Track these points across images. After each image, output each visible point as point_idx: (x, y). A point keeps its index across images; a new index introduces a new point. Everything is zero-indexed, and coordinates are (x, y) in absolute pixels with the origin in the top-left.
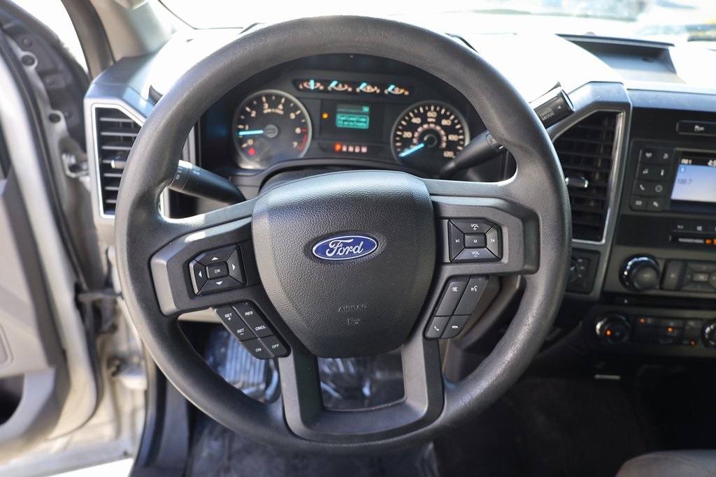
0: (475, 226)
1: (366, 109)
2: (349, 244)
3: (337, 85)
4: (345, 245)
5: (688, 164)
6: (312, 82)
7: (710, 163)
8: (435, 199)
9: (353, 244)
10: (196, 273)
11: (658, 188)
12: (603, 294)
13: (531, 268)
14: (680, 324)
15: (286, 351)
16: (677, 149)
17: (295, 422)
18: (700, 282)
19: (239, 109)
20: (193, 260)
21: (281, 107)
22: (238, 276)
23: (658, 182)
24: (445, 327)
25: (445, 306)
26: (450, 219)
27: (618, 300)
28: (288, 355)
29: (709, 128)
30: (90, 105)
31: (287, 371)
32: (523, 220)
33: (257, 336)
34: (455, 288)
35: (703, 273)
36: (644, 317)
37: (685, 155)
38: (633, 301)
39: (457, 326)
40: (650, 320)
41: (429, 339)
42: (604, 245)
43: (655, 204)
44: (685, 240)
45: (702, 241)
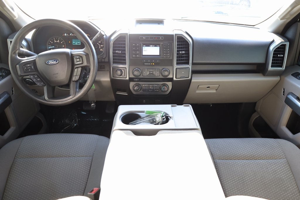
0: (78, 57)
3: (72, 35)
4: (52, 61)
5: (145, 46)
6: (65, 34)
7: (150, 46)
9: (54, 61)
10: (25, 68)
11: (138, 52)
12: (130, 78)
13: (89, 65)
14: (153, 86)
15: (45, 85)
16: (141, 43)
17: (46, 98)
18: (151, 74)
19: (48, 41)
20: (24, 65)
21: (58, 40)
22: (34, 69)
23: (137, 51)
24: (75, 78)
25: (75, 74)
26: (74, 56)
27: (134, 80)
28: (46, 85)
29: (146, 38)
30: (9, 41)
31: (45, 89)
32: (85, 55)
33: (38, 81)
34: (76, 70)
35: (151, 71)
36: (144, 85)
37: (144, 44)
38: (138, 80)
39: (77, 78)
40: (146, 85)
41: (73, 81)
42: (127, 66)
43: (138, 56)
44: (146, 64)
45: (150, 64)
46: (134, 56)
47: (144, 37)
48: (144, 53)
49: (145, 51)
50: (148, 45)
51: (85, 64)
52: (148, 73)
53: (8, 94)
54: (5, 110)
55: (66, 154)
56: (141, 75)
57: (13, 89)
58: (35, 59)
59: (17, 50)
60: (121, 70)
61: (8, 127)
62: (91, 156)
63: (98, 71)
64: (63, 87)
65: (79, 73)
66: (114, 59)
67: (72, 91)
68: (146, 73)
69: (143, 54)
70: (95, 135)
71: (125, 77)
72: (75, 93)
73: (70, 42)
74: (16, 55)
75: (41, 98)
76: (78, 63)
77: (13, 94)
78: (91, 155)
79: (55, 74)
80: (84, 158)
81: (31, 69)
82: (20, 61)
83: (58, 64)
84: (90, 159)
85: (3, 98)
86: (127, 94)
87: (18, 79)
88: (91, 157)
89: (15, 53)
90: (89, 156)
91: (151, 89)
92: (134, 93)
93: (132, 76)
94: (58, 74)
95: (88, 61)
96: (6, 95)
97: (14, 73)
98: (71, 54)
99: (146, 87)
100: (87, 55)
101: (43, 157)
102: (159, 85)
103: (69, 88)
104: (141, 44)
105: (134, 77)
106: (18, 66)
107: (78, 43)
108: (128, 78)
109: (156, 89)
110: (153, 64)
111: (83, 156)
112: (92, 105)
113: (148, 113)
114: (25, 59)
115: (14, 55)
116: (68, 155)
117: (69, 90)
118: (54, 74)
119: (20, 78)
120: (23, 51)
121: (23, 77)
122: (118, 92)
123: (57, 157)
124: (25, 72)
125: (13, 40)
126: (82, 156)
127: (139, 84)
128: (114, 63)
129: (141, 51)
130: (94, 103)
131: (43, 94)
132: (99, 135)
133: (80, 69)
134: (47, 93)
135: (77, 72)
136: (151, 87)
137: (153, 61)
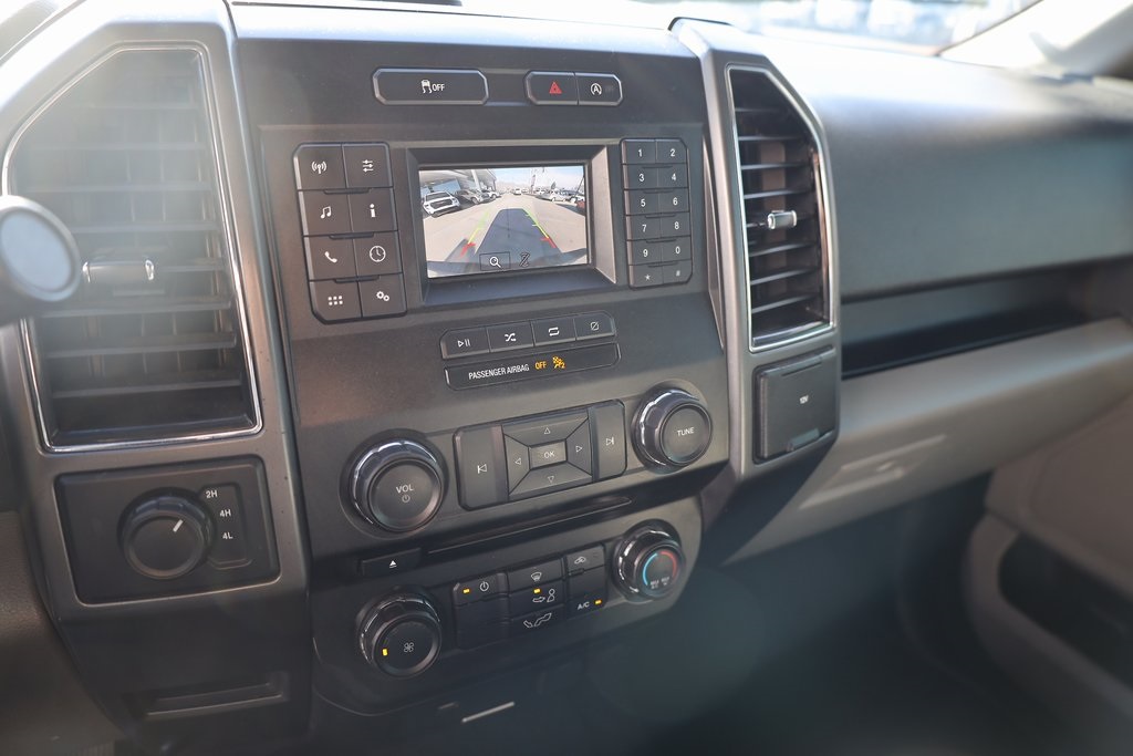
11: (377, 254)
12: (315, 566)
27: (371, 565)
29: (454, 86)
35: (549, 445)
40: (485, 586)
43: (381, 295)
44: (485, 374)
45: (525, 368)
46: (336, 301)
47: (434, 79)
56: (450, 502)
91: (544, 606)
102: (602, 543)
104: (400, 156)
105: (371, 542)
109: (580, 597)
110: (558, 362)
136: (537, 591)
137: (554, 331)
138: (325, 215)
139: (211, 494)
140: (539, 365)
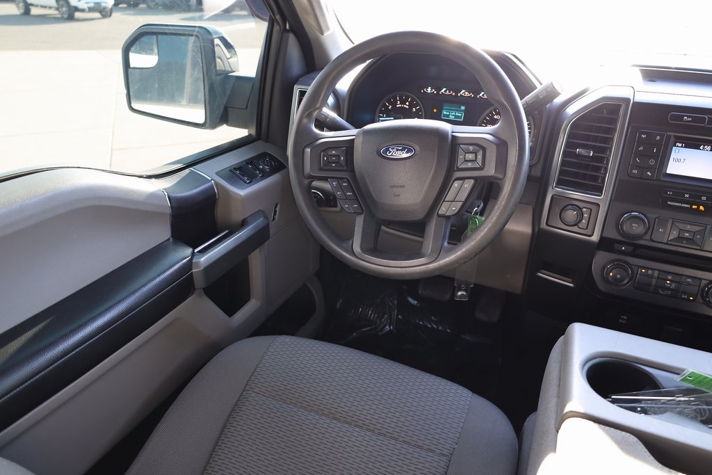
0: (471, 148)
1: (463, 108)
2: (399, 150)
3: (445, 91)
4: (397, 150)
5: (682, 147)
6: (429, 89)
7: (701, 147)
8: (454, 134)
9: (401, 150)
10: (324, 158)
11: (652, 162)
12: (602, 238)
13: (500, 176)
14: (677, 279)
15: (361, 211)
16: (669, 133)
17: (357, 248)
18: (686, 239)
19: (381, 104)
20: (324, 151)
21: (407, 103)
22: (344, 164)
23: (652, 157)
24: (449, 208)
25: (450, 196)
26: (459, 145)
27: (617, 246)
28: (362, 213)
29: (695, 120)
30: (297, 90)
31: (359, 222)
32: (497, 145)
33: (347, 198)
34: (456, 184)
35: (688, 232)
36: (648, 269)
37: (679, 139)
38: (630, 249)
39: (455, 208)
40: (650, 272)
41: (439, 216)
42: (603, 199)
43: (649, 173)
44: (673, 204)
45: (689, 206)
46: (635, 171)
47: (688, 117)
48: (673, 168)
49: (678, 160)
50: (693, 144)
51: (490, 171)
52: (674, 234)
53: (266, 217)
54: (249, 256)
55: (374, 421)
56: (648, 237)
57: (278, 209)
58: (354, 139)
59: (317, 109)
60: (581, 209)
61: (245, 299)
62: (443, 455)
63: (520, 203)
64: (391, 226)
65: (463, 196)
66: (562, 172)
67: (429, 243)
68: (667, 235)
69: (668, 172)
70: (461, 388)
71: (588, 232)
72: (438, 254)
73: (435, 111)
74: (310, 121)
75: (344, 245)
76: (470, 165)
77: (274, 219)
78: (446, 452)
79: (396, 187)
80: (424, 454)
81: (337, 163)
82: (318, 138)
83: (412, 160)
84: (442, 464)
85: (252, 226)
86: (571, 285)
87: (300, 183)
88: (444, 458)
89: (309, 116)
90: (438, 451)
91: (669, 289)
92: (601, 286)
93: (612, 234)
94: (403, 187)
95: (502, 163)
96: (260, 220)
97: (296, 165)
98: (452, 136)
99: (652, 276)
100: (502, 145)
101: (312, 410)
102: (701, 279)
103: (423, 237)
104: (669, 137)
105: (620, 238)
106: (308, 150)
107: (456, 117)
108: (595, 238)
109: (685, 293)
110: (702, 208)
111: (421, 448)
112: (460, 293)
113: (690, 382)
114: (328, 136)
115: (305, 121)
116: (379, 426)
117: (422, 243)
118: (393, 187)
119: (306, 182)
120: (326, 117)
121: (312, 182)
122: (543, 271)
123: (347, 422)
124: (321, 169)
125: (310, 90)
126: (418, 447)
127: (626, 262)
128: (561, 183)
129: (664, 159)
130: (464, 290)
131: (351, 237)
132: (473, 392)
133: (468, 185)
134: (360, 236)
135: (460, 190)
136: (668, 282)
137: (704, 198)
138: (641, 148)
139: (584, 210)
140: (694, 207)
